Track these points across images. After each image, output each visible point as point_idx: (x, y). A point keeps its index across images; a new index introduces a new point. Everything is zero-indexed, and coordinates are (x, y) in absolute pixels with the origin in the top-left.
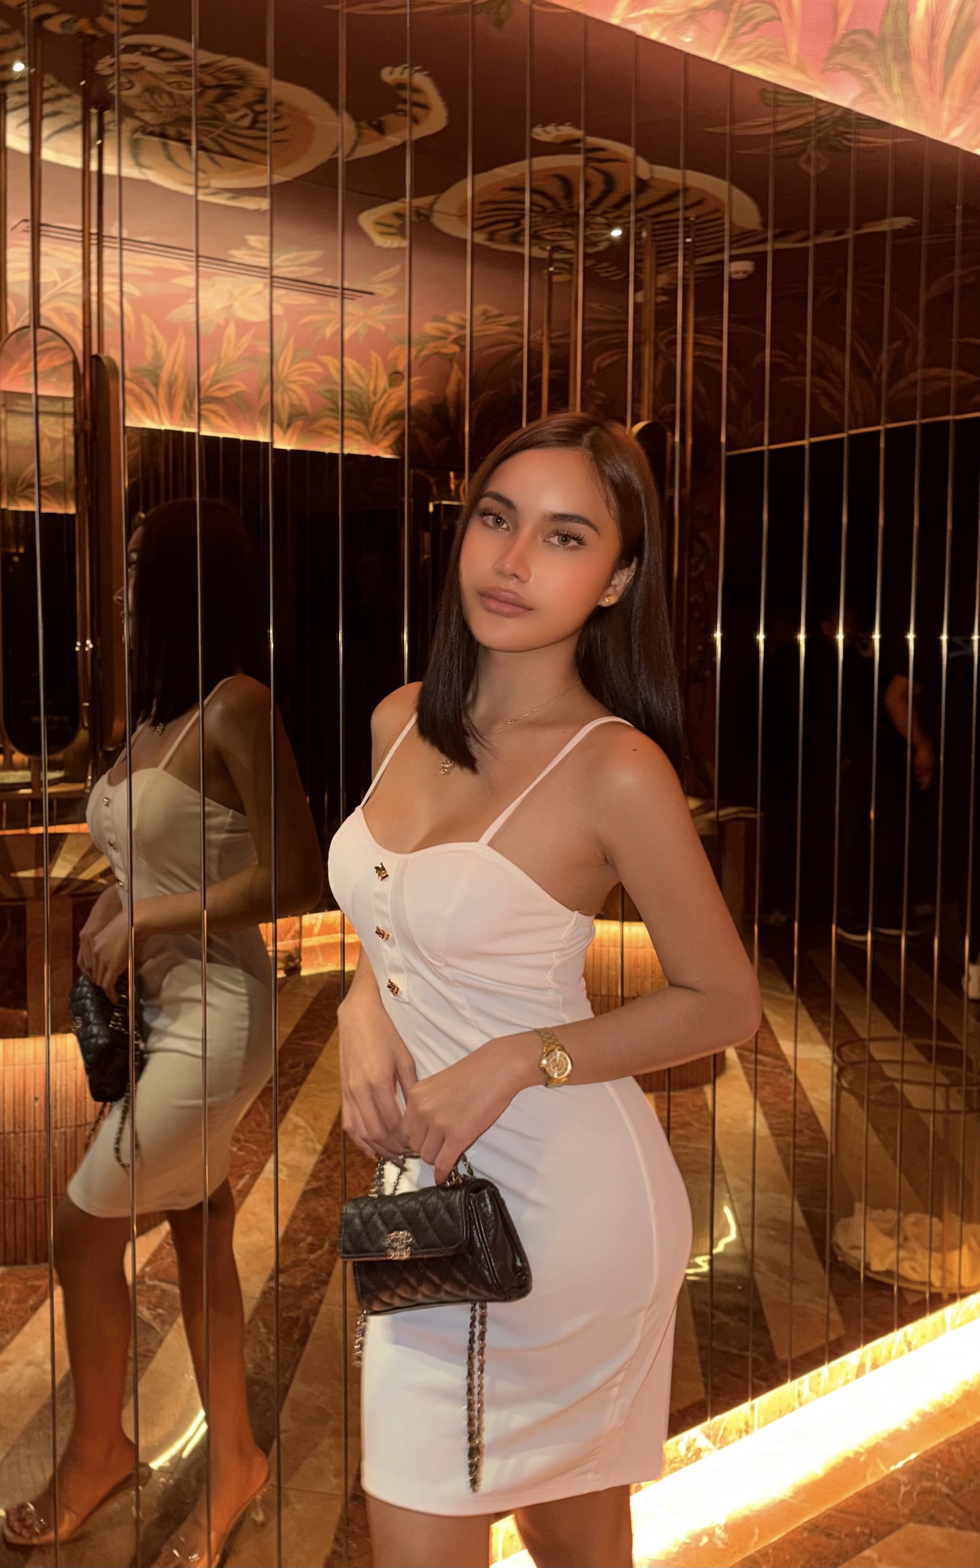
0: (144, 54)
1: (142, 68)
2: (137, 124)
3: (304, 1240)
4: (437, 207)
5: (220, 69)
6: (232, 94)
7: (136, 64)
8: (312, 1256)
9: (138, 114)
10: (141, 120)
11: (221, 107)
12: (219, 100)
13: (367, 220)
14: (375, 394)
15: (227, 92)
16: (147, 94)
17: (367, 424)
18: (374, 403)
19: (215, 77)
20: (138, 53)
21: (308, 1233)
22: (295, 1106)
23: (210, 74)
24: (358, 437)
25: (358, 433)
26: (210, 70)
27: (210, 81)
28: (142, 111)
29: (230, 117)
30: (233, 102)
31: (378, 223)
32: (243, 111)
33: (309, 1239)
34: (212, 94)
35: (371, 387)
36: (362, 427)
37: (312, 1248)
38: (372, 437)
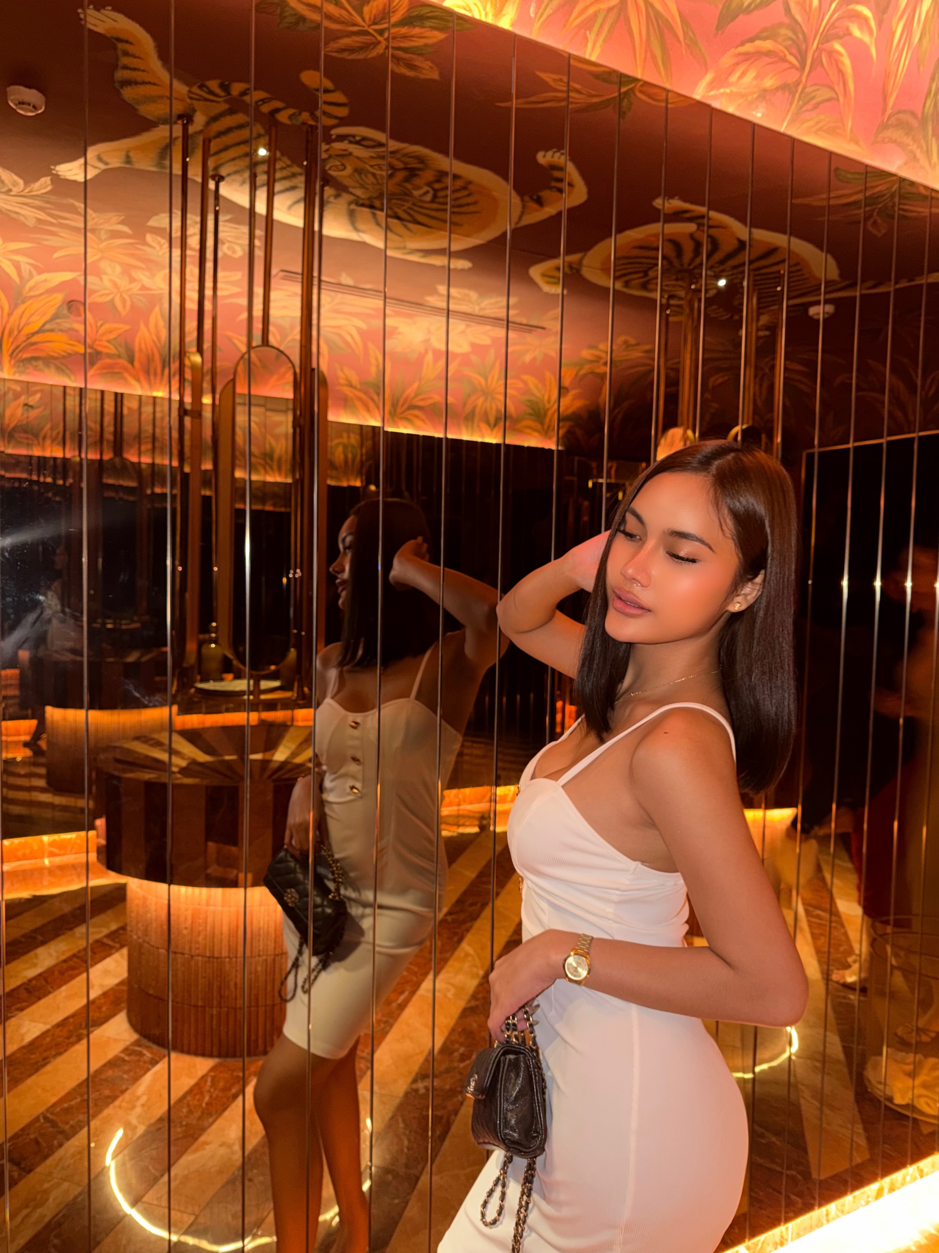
0: (351, 142)
1: (351, 154)
2: (352, 198)
3: (457, 1050)
4: (585, 262)
5: (405, 155)
6: (416, 175)
7: (345, 150)
8: (462, 1065)
9: (351, 190)
10: (354, 195)
11: (408, 186)
12: (407, 180)
13: (535, 272)
14: (549, 402)
15: (412, 173)
16: (356, 174)
17: (542, 424)
18: (548, 409)
19: (402, 162)
20: (346, 142)
21: (461, 1044)
22: (469, 937)
23: (398, 159)
24: (536, 434)
25: (535, 430)
26: (398, 156)
27: (400, 165)
28: (353, 188)
29: (416, 193)
30: (417, 181)
31: (544, 275)
32: (425, 189)
33: (462, 1050)
34: (400, 176)
35: (546, 397)
36: (538, 426)
37: (463, 1058)
38: (546, 433)
